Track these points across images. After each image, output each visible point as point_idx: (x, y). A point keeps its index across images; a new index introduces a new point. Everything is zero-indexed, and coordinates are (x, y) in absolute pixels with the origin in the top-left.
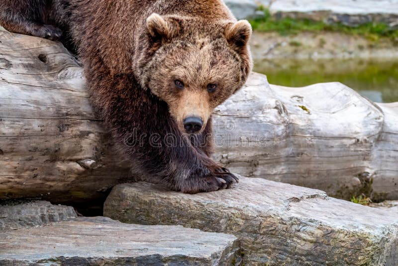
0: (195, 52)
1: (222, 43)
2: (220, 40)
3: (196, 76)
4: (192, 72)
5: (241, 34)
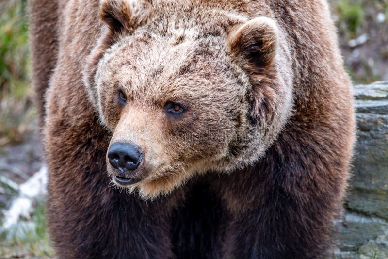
0: (161, 48)
1: (217, 47)
2: (216, 39)
3: (148, 83)
4: (143, 77)
5: (256, 38)
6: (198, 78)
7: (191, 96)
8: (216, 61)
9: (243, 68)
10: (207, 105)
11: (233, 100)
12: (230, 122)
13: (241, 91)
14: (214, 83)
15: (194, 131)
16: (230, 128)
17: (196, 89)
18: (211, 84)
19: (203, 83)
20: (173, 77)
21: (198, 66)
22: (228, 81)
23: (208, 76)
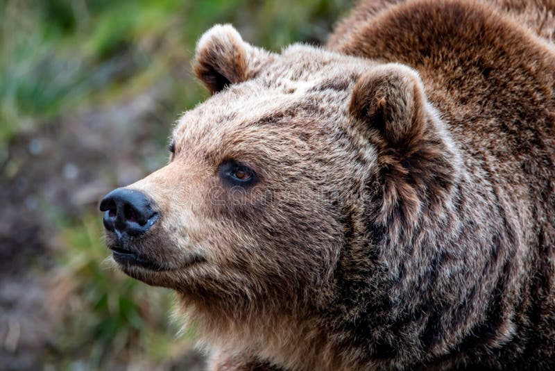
6: (288, 134)
7: (266, 157)
8: (325, 121)
9: (371, 141)
10: (293, 179)
11: (340, 183)
12: (335, 223)
13: (358, 173)
14: (312, 148)
15: (265, 219)
16: (334, 235)
17: (279, 148)
18: (307, 148)
19: (293, 143)
20: (246, 124)
21: (295, 120)
22: (339, 152)
23: (306, 137)
